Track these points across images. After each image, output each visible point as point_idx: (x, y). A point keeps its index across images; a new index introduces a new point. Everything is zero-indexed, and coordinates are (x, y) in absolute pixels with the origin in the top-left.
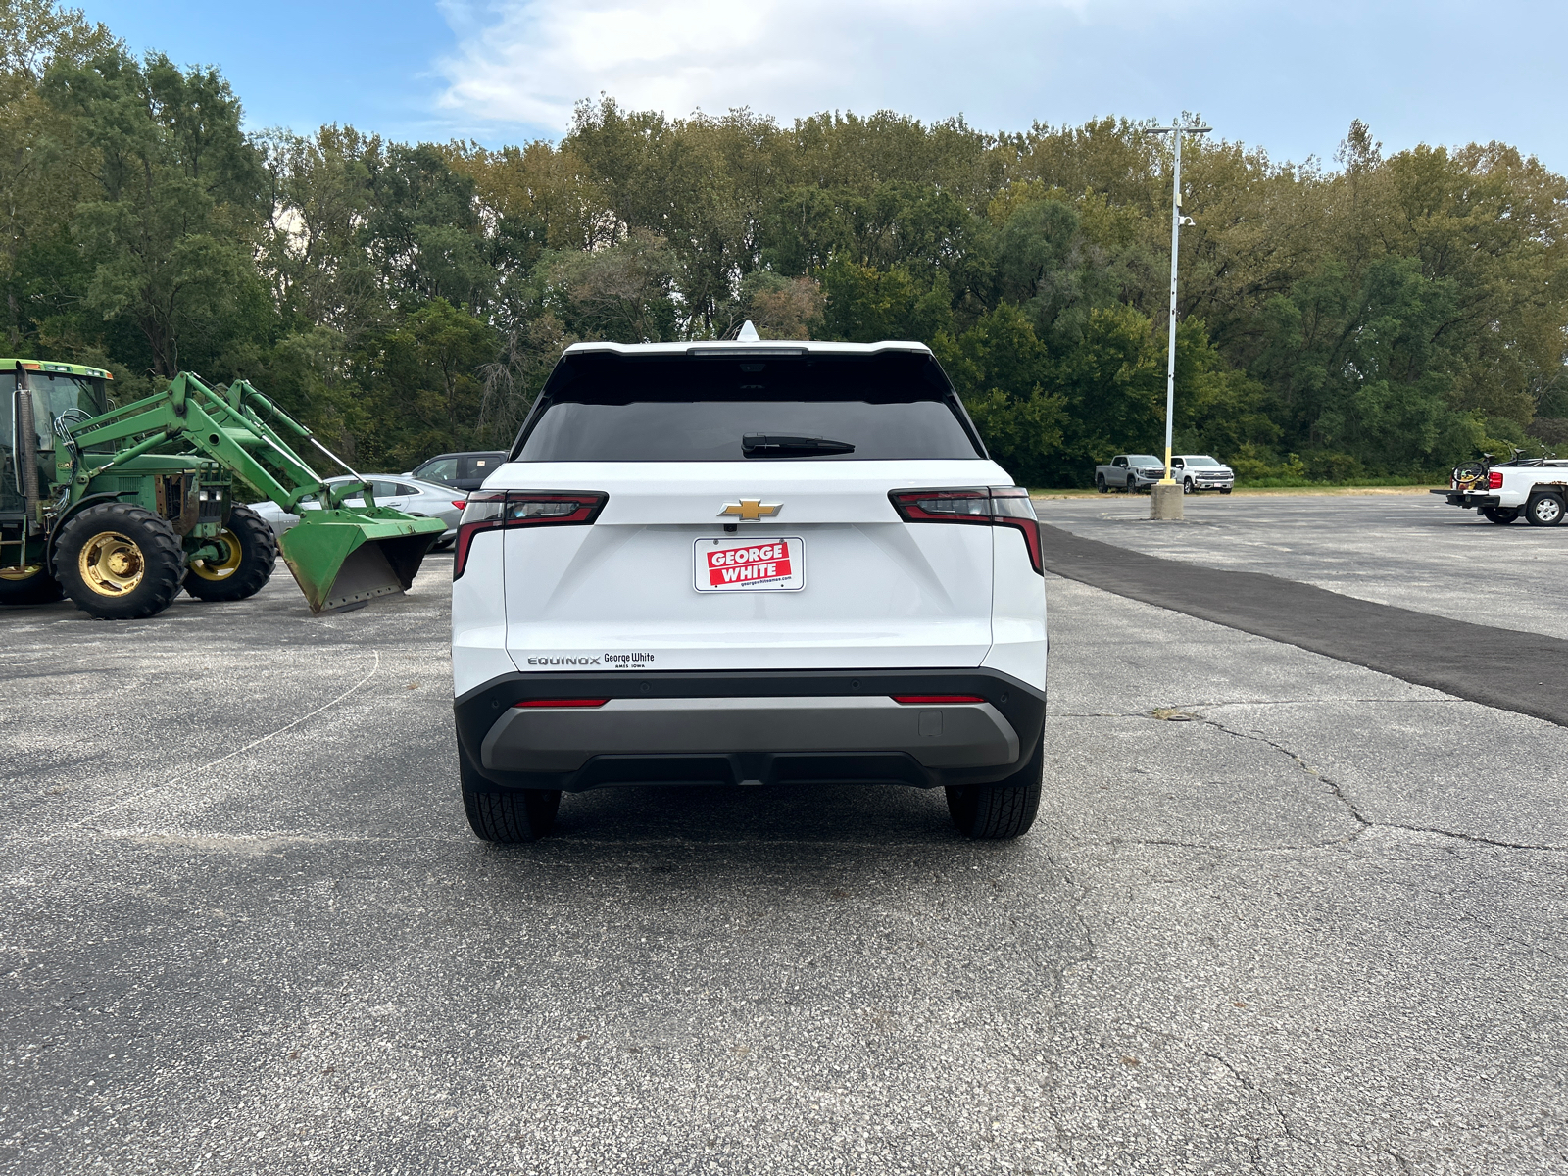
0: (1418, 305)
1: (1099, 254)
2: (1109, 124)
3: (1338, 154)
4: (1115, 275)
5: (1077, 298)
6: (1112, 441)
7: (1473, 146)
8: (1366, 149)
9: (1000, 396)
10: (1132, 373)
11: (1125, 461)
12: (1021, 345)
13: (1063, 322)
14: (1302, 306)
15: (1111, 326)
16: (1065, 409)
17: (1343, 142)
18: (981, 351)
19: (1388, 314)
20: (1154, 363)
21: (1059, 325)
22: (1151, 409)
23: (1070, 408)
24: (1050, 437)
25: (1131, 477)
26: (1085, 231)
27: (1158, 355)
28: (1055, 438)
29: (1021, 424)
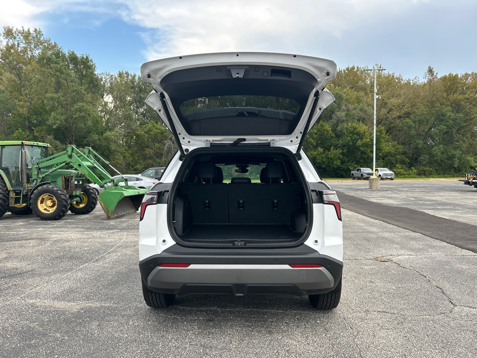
0: (451, 122)
1: (351, 107)
2: (353, 68)
3: (424, 76)
4: (356, 113)
5: (344, 120)
6: (356, 164)
7: (466, 74)
8: (433, 75)
9: (321, 150)
10: (362, 143)
11: (360, 170)
12: (327, 134)
13: (340, 127)
14: (414, 122)
15: (355, 129)
16: (341, 154)
17: (426, 73)
18: (315, 136)
19: (442, 125)
20: (368, 140)
21: (339, 128)
22: (368, 154)
23: (343, 153)
24: (337, 162)
25: (362, 175)
26: (346, 100)
27: (370, 137)
28: (338, 163)
29: (327, 158)
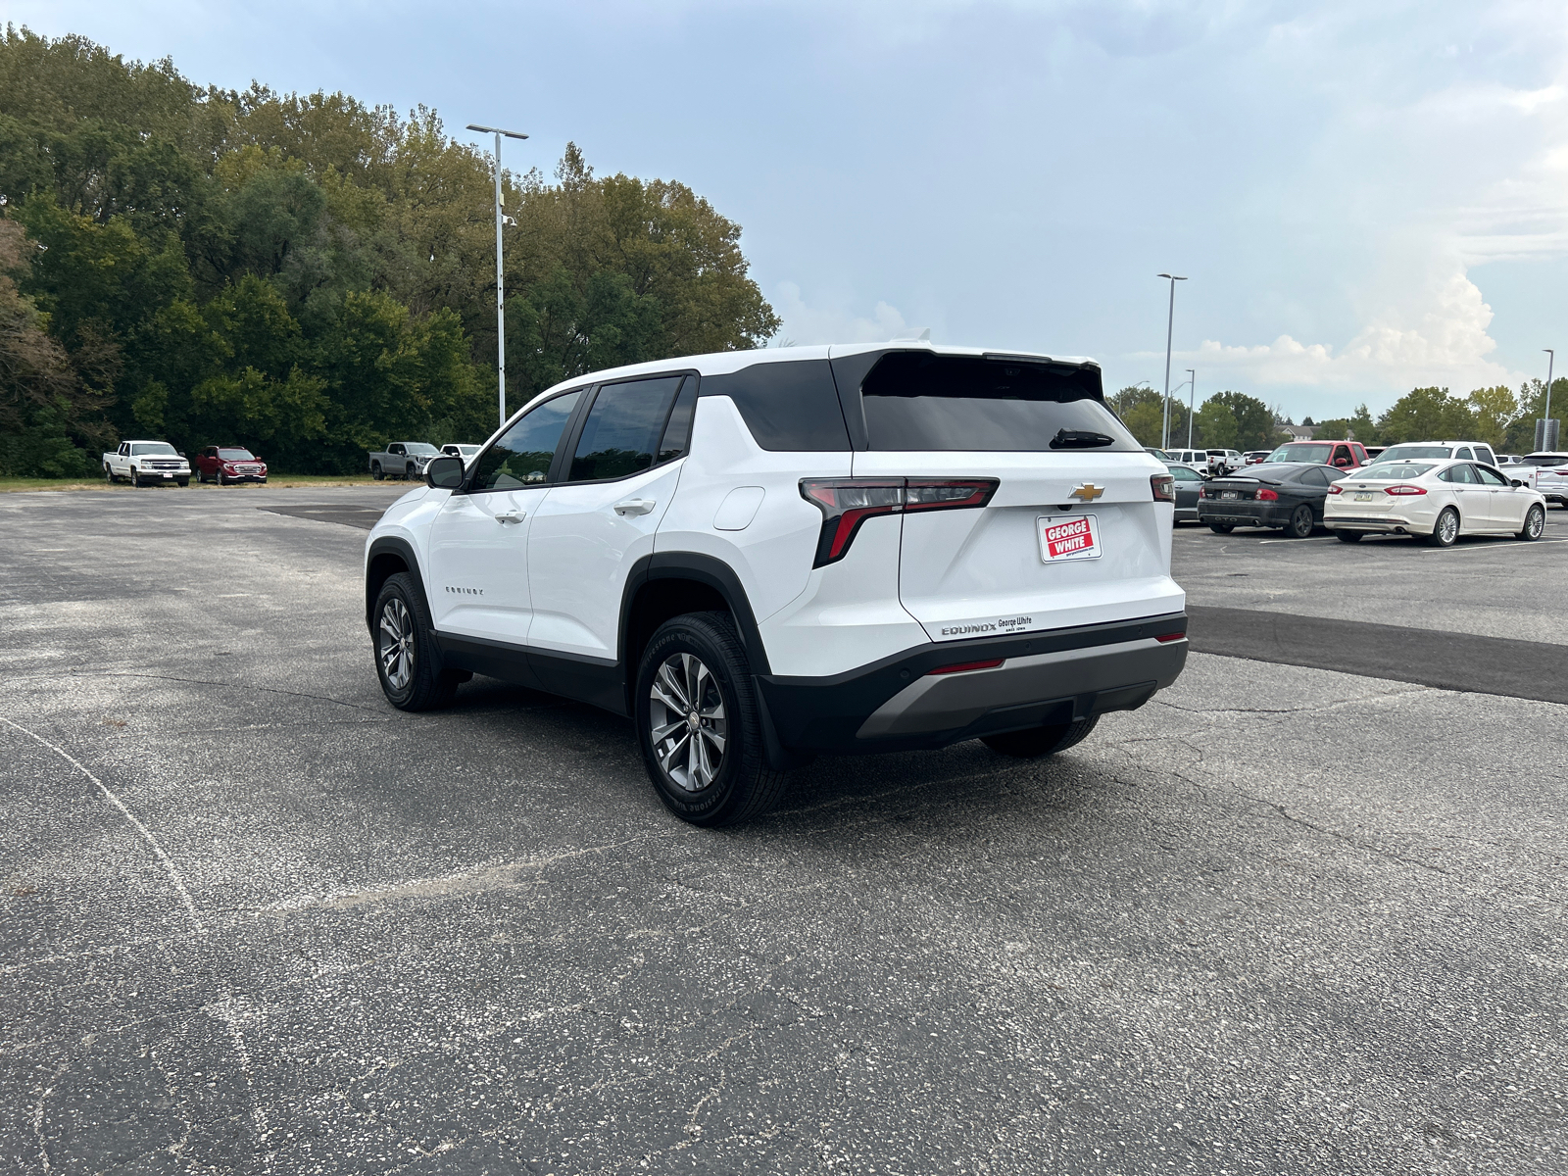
0: (632, 318)
1: (349, 234)
2: (336, 101)
3: (558, 171)
4: (367, 259)
5: (328, 278)
6: (374, 428)
7: (658, 183)
8: (580, 171)
9: (255, 375)
10: (394, 360)
11: (402, 448)
12: (273, 322)
13: (316, 302)
14: (538, 307)
15: (369, 311)
16: (324, 392)
17: (561, 160)
18: (229, 324)
19: (609, 322)
20: (415, 352)
21: (312, 303)
22: (412, 397)
23: (328, 392)
24: (313, 421)
25: (410, 465)
26: (332, 210)
27: (418, 344)
28: (318, 423)
29: (279, 406)
